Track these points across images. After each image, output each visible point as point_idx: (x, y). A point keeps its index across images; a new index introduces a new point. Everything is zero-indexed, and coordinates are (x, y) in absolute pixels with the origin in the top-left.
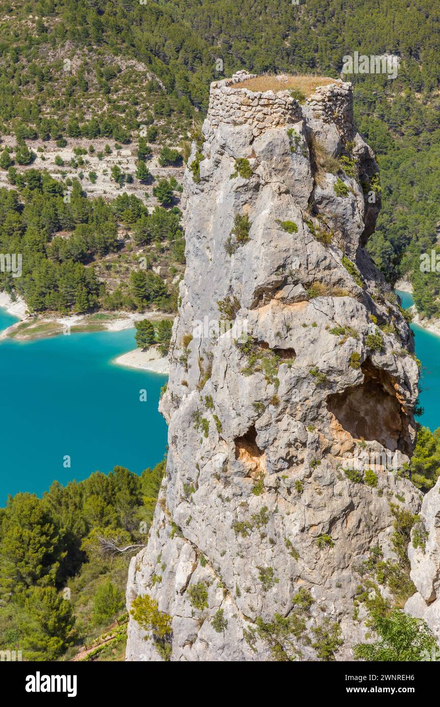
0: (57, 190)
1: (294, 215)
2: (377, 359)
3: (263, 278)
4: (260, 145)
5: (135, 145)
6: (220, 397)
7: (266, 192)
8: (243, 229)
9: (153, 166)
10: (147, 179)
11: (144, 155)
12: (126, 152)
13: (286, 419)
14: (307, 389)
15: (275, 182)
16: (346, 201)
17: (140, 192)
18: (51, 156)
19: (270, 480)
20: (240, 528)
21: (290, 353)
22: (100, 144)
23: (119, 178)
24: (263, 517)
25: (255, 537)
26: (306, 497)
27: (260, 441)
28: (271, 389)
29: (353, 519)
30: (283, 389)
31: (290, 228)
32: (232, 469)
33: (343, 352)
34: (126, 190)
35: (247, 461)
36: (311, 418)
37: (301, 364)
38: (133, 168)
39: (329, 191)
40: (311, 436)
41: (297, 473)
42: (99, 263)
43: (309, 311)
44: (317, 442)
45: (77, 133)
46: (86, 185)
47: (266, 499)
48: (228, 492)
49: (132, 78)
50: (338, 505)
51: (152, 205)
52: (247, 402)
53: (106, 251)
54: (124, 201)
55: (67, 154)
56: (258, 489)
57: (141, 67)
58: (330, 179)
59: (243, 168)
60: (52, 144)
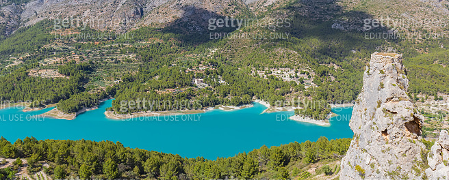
0: (277, 79)
1: (395, 83)
2: (416, 115)
3: (389, 96)
4: (386, 67)
5: (294, 69)
6: (379, 122)
7: (387, 77)
8: (382, 86)
9: (298, 74)
10: (297, 77)
11: (297, 72)
12: (292, 71)
13: (395, 127)
14: (400, 121)
15: (390, 75)
16: (405, 80)
17: (296, 80)
18: (276, 72)
19: (391, 141)
20: (383, 151)
21: (396, 113)
22: (287, 69)
23: (291, 77)
24: (389, 149)
25: (387, 153)
26: (400, 145)
27: (388, 132)
28: (391, 121)
29: (411, 150)
30: (394, 121)
31: (394, 85)
32: (380, 138)
33: (409, 113)
34: (292, 79)
35: (384, 137)
36: (401, 128)
37: (399, 115)
38: (294, 75)
39: (401, 78)
40: (401, 132)
41: (398, 140)
42: (286, 95)
43: (399, 103)
44: (402, 133)
45: (282, 67)
46: (283, 78)
47: (389, 145)
48: (380, 143)
49: (294, 55)
50: (408, 147)
51: (298, 83)
52: (386, 123)
53: (288, 93)
54: (292, 82)
55: (279, 72)
56: (387, 143)
57: (296, 53)
58: (401, 75)
59: (381, 72)
60: (276, 69)
